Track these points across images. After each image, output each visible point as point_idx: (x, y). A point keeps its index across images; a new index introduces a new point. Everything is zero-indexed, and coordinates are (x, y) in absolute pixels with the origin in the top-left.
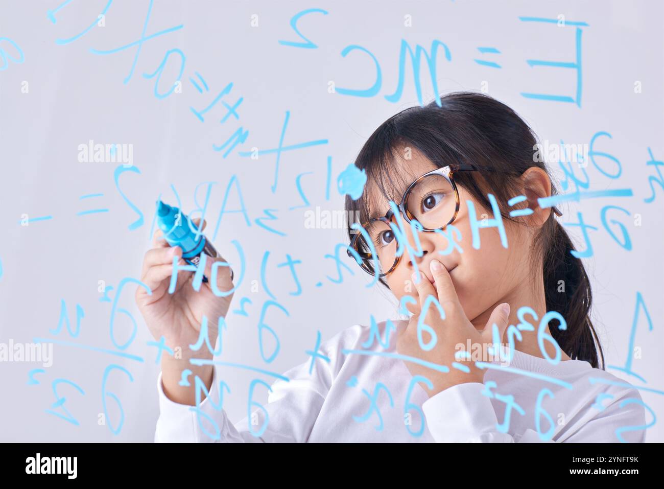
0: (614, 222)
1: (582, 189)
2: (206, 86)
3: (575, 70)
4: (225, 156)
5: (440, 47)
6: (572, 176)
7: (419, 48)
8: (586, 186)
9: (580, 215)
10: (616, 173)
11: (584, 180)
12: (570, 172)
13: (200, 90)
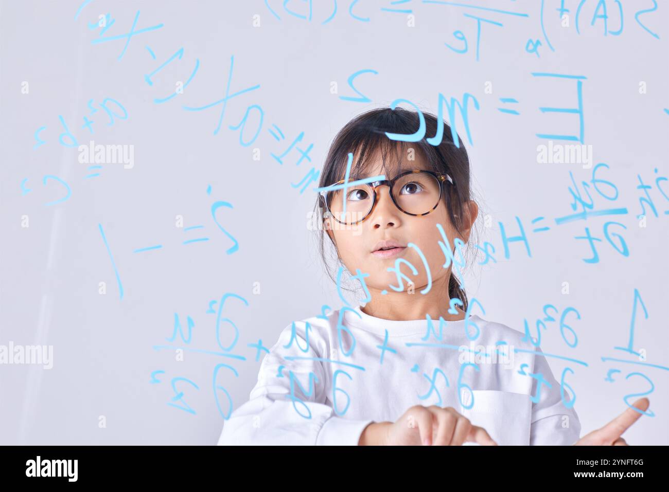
0: (614, 234)
1: (587, 209)
2: (282, 134)
3: (577, 116)
4: (302, 192)
5: (470, 99)
6: (580, 200)
7: (453, 100)
8: (591, 207)
9: (587, 230)
10: (613, 196)
11: (589, 202)
12: (578, 195)
13: (278, 139)
